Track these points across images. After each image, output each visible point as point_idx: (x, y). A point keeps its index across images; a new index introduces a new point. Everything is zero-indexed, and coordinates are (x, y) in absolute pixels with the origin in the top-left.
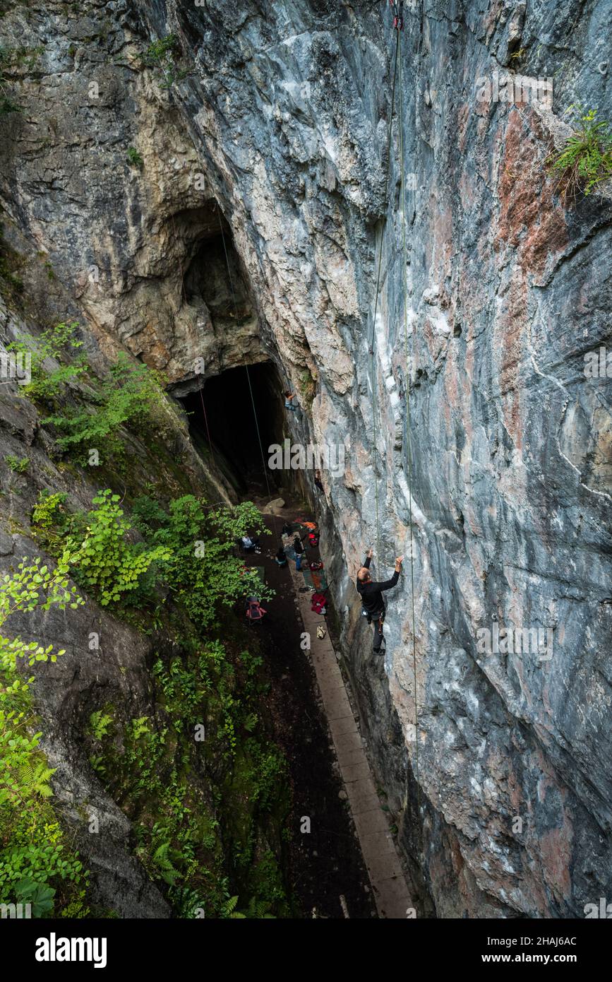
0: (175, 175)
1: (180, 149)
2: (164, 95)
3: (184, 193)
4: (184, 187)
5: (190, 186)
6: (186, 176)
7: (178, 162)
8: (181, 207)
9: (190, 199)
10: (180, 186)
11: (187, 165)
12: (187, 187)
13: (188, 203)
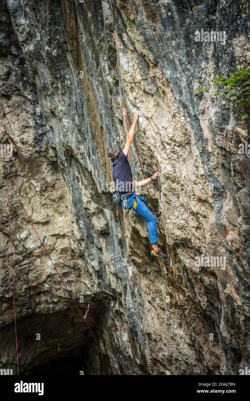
0: (24, 258)
1: (37, 217)
2: (25, 136)
3: (35, 288)
4: (37, 278)
5: (49, 276)
6: (44, 258)
7: (33, 237)
8: (25, 311)
9: (43, 298)
10: (31, 276)
11: (49, 242)
12: (44, 277)
13: (39, 304)
